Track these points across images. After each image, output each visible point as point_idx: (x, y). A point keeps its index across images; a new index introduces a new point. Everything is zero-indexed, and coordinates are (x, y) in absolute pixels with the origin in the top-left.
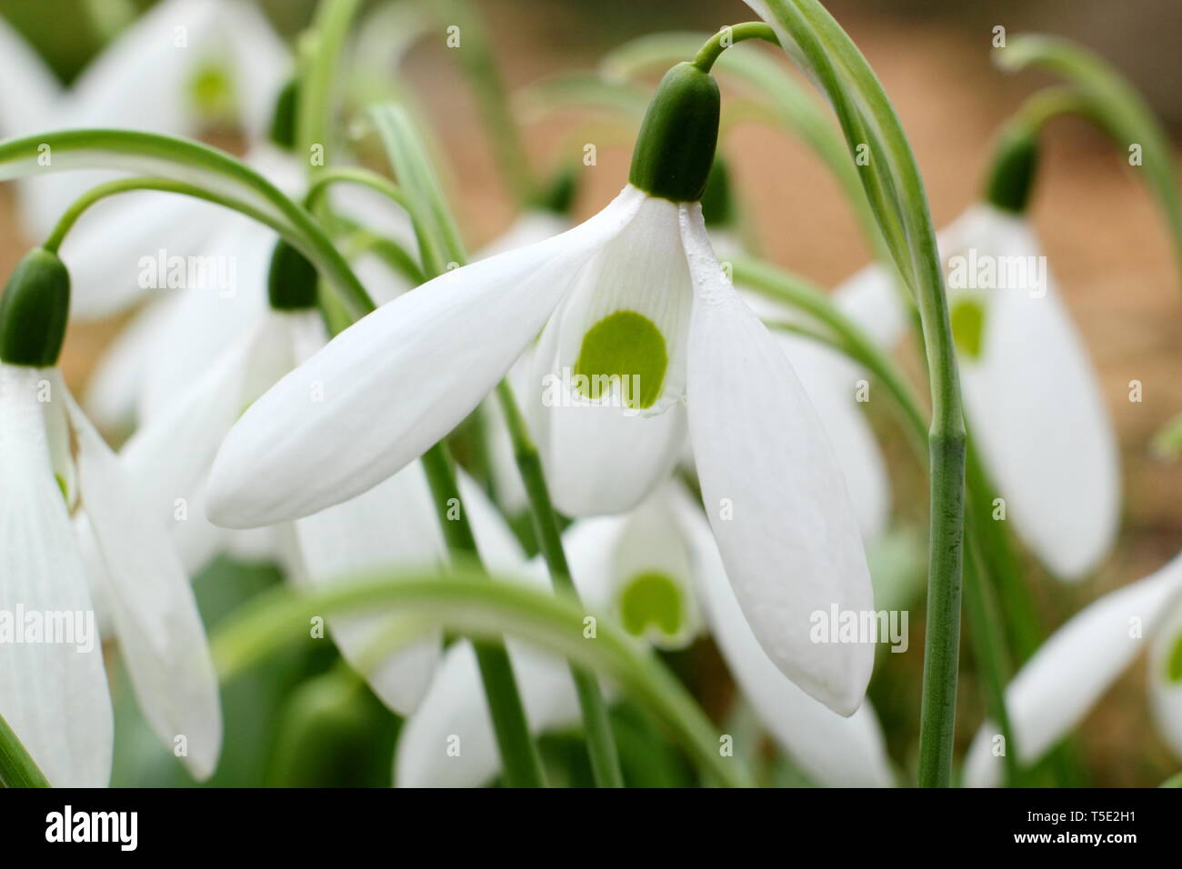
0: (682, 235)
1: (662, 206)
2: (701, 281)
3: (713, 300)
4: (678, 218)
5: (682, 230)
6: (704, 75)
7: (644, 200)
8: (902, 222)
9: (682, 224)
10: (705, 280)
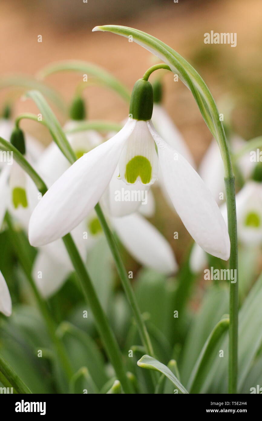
0: (150, 130)
1: (142, 123)
2: (158, 142)
3: (163, 147)
4: (147, 126)
5: (149, 129)
6: (147, 82)
7: (136, 122)
8: (211, 117)
9: (149, 127)
10: (159, 142)
